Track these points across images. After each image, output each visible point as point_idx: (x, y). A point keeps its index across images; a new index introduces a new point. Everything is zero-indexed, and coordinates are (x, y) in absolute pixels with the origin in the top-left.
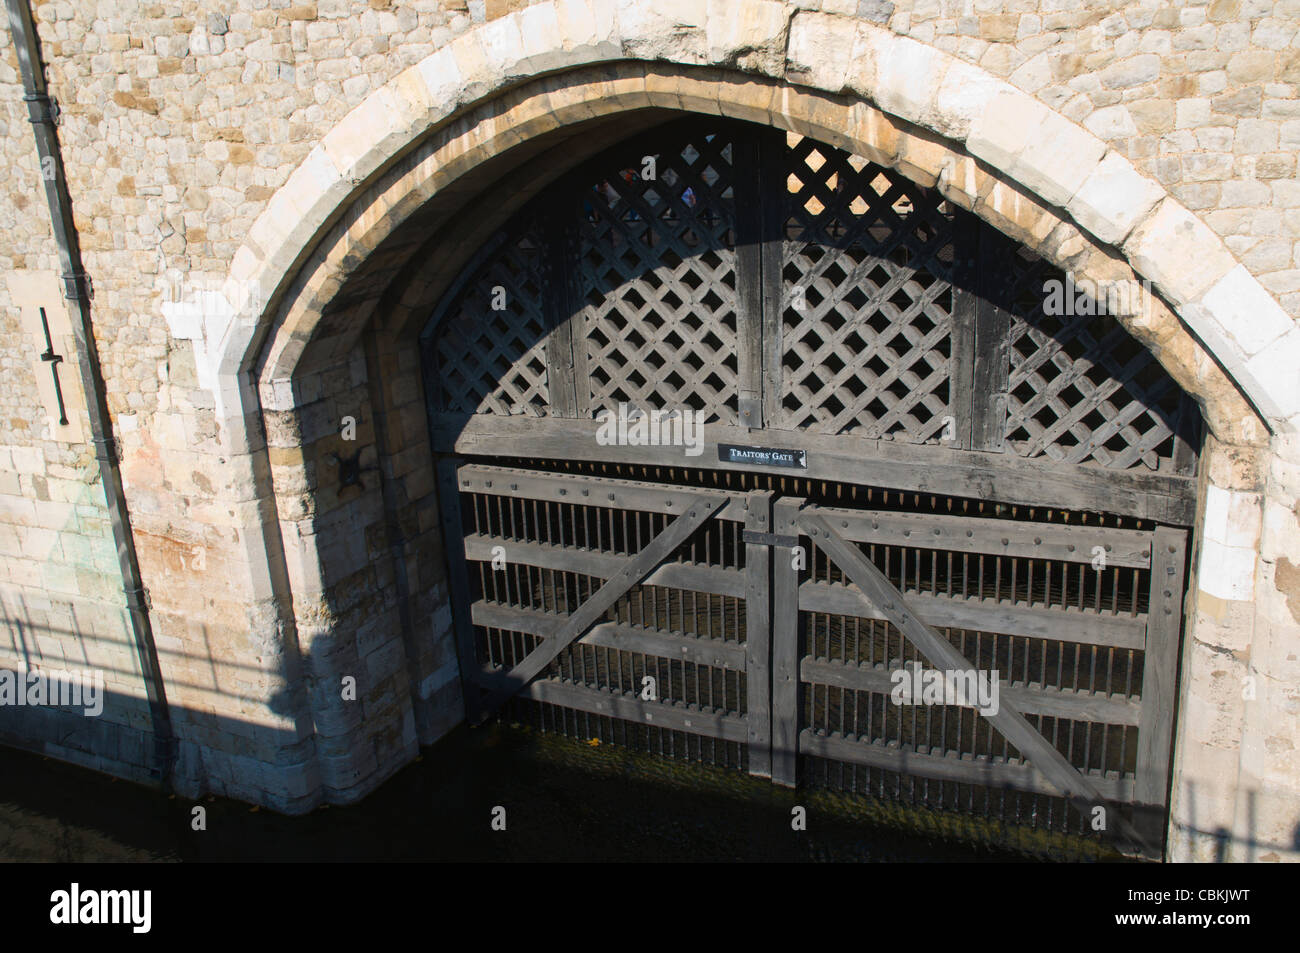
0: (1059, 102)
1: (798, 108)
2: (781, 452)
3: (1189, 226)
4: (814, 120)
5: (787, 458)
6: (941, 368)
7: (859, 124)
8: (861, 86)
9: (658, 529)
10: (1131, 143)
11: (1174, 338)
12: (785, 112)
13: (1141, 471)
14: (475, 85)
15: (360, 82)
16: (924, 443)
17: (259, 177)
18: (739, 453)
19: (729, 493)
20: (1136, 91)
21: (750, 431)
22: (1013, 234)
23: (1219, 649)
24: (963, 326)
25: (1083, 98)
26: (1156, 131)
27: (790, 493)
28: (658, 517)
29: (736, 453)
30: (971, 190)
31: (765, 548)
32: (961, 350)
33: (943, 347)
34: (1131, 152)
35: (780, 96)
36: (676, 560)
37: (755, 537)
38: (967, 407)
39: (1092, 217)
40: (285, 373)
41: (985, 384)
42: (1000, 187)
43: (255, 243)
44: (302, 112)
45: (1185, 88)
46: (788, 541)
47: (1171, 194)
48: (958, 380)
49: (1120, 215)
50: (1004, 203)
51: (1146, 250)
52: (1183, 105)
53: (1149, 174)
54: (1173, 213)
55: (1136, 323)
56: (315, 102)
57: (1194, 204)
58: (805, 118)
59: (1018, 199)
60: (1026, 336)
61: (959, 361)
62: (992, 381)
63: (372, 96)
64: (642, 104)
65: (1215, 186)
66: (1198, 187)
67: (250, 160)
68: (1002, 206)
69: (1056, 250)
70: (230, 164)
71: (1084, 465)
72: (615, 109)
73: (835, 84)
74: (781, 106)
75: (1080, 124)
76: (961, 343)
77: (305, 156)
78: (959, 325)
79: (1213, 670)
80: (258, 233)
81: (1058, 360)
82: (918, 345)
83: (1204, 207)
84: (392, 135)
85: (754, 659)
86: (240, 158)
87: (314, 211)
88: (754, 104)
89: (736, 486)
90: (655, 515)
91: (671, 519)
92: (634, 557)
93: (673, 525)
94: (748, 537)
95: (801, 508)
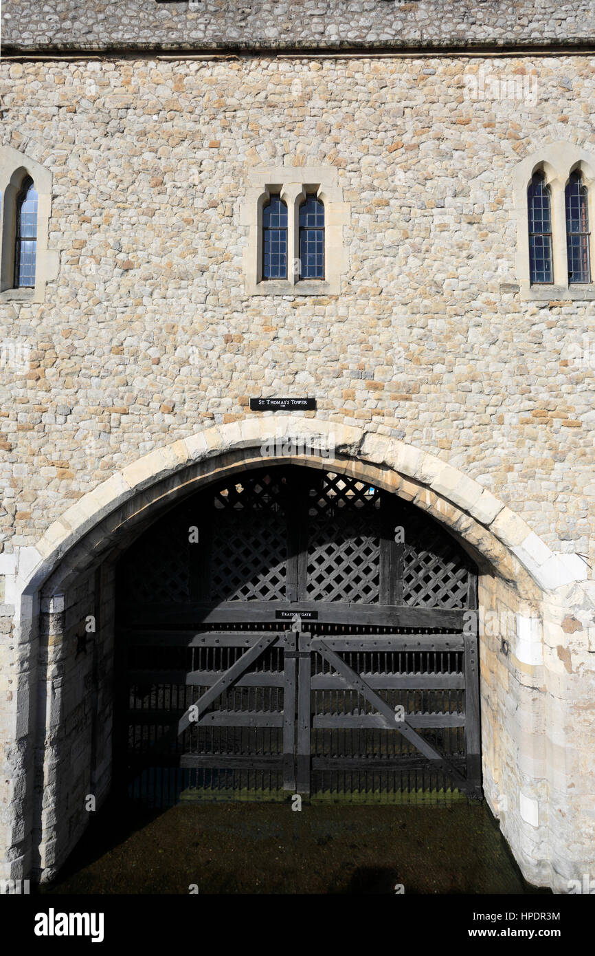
0: (467, 471)
1: (359, 468)
2: (306, 612)
3: (514, 517)
4: (365, 473)
5: (308, 615)
6: (376, 570)
7: (384, 476)
8: (389, 463)
9: (239, 655)
10: (492, 487)
11: (505, 559)
12: (353, 470)
13: (457, 609)
14: (214, 450)
15: (149, 445)
16: (370, 603)
17: (74, 486)
19: (277, 633)
20: (494, 468)
21: (290, 603)
22: (443, 520)
23: (533, 688)
24: (385, 552)
25: (475, 470)
26: (502, 483)
28: (239, 649)
29: (285, 614)
30: (428, 502)
31: (294, 659)
32: (384, 563)
33: (376, 562)
34: (492, 490)
35: (351, 464)
36: (255, 671)
37: (290, 655)
38: (387, 586)
39: (480, 514)
40: (62, 590)
41: (395, 575)
42: (440, 501)
43: (65, 520)
44: (111, 456)
45: (510, 469)
46: (305, 655)
47: (508, 506)
48: (383, 574)
49: (490, 513)
50: (441, 508)
51: (499, 527)
52: (509, 474)
53: (500, 499)
54: (508, 513)
55: (490, 553)
56: (120, 452)
57: (515, 510)
58: (361, 472)
59: (447, 505)
60: (409, 555)
61: (383, 567)
62: (397, 574)
63: (154, 452)
64: (288, 463)
65: (522, 503)
66: (517, 504)
67: (72, 477)
68: (440, 509)
69: (460, 525)
70: (57, 479)
71: (435, 608)
72: (275, 464)
73: (379, 461)
74: (351, 467)
75: (474, 479)
76: (384, 559)
77: (108, 477)
78: (383, 552)
79: (532, 698)
80: (68, 516)
81: (422, 564)
82: (366, 560)
83: (519, 510)
84: (164, 470)
85: (287, 720)
86: (65, 476)
87: (109, 505)
88: (340, 466)
89: (281, 629)
90: (238, 648)
91: (246, 649)
92: (226, 672)
93: (247, 652)
94: (285, 655)
95: (312, 637)
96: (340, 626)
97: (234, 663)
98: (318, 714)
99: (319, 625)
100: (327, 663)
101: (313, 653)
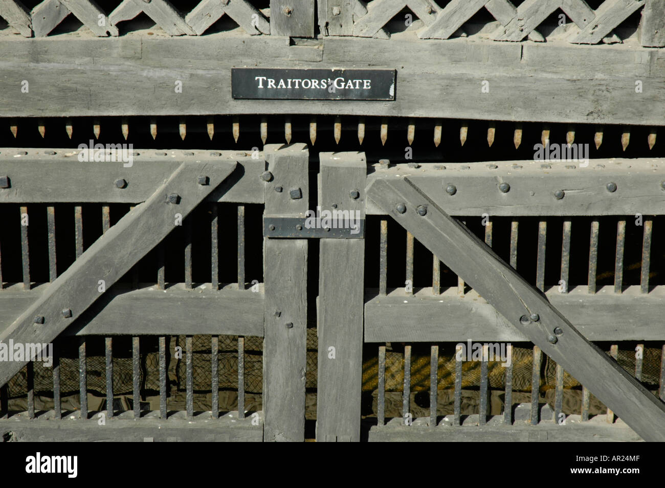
2: (349, 75)
5: (361, 85)
9: (93, 233)
16: (601, 42)
18: (271, 83)
21: (292, 43)
27: (349, 144)
29: (265, 83)
31: (301, 244)
46: (341, 229)
89: (250, 141)
90: (86, 206)
91: (119, 210)
92: (46, 290)
93: (125, 221)
94: (266, 228)
95: (370, 170)
96: (478, 127)
97: (73, 259)
98: (387, 420)
99: (398, 124)
100: (423, 256)
101: (371, 223)
